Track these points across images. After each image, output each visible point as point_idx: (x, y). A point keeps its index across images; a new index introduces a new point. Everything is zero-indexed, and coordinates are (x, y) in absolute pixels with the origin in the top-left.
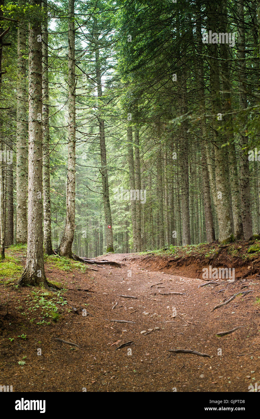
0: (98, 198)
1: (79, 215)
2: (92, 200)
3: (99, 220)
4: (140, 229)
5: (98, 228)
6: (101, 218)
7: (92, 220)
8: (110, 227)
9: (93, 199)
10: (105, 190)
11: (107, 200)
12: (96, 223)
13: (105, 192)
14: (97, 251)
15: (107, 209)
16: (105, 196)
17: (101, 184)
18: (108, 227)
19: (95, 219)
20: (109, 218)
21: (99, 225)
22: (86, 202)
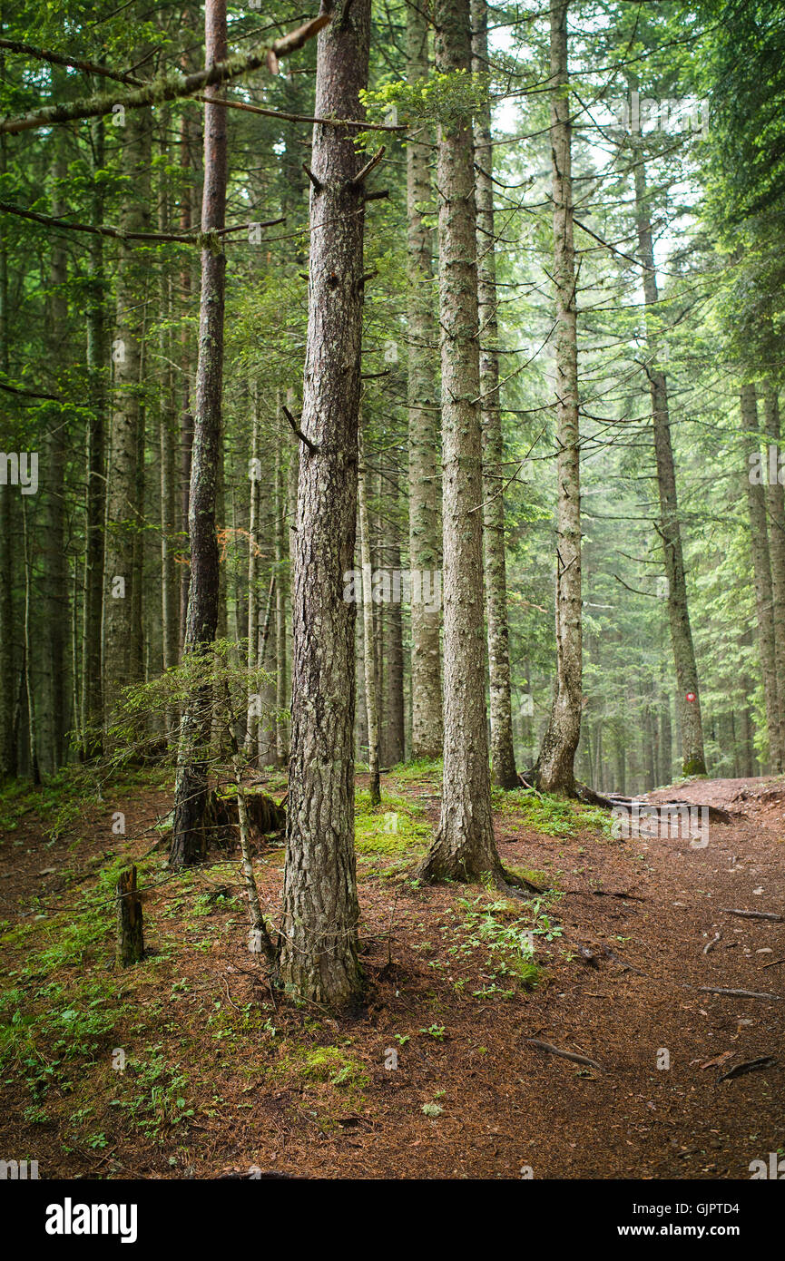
0: (654, 612)
1: (596, 667)
2: (635, 620)
3: (657, 678)
5: (655, 702)
6: (662, 671)
7: (635, 678)
8: (691, 697)
9: (636, 614)
10: (675, 585)
11: (680, 615)
12: (648, 688)
13: (675, 590)
14: (652, 772)
15: (683, 642)
16: (676, 604)
17: (663, 567)
18: (687, 699)
19: (645, 674)
20: (689, 670)
21: (659, 693)
22: (615, 626)
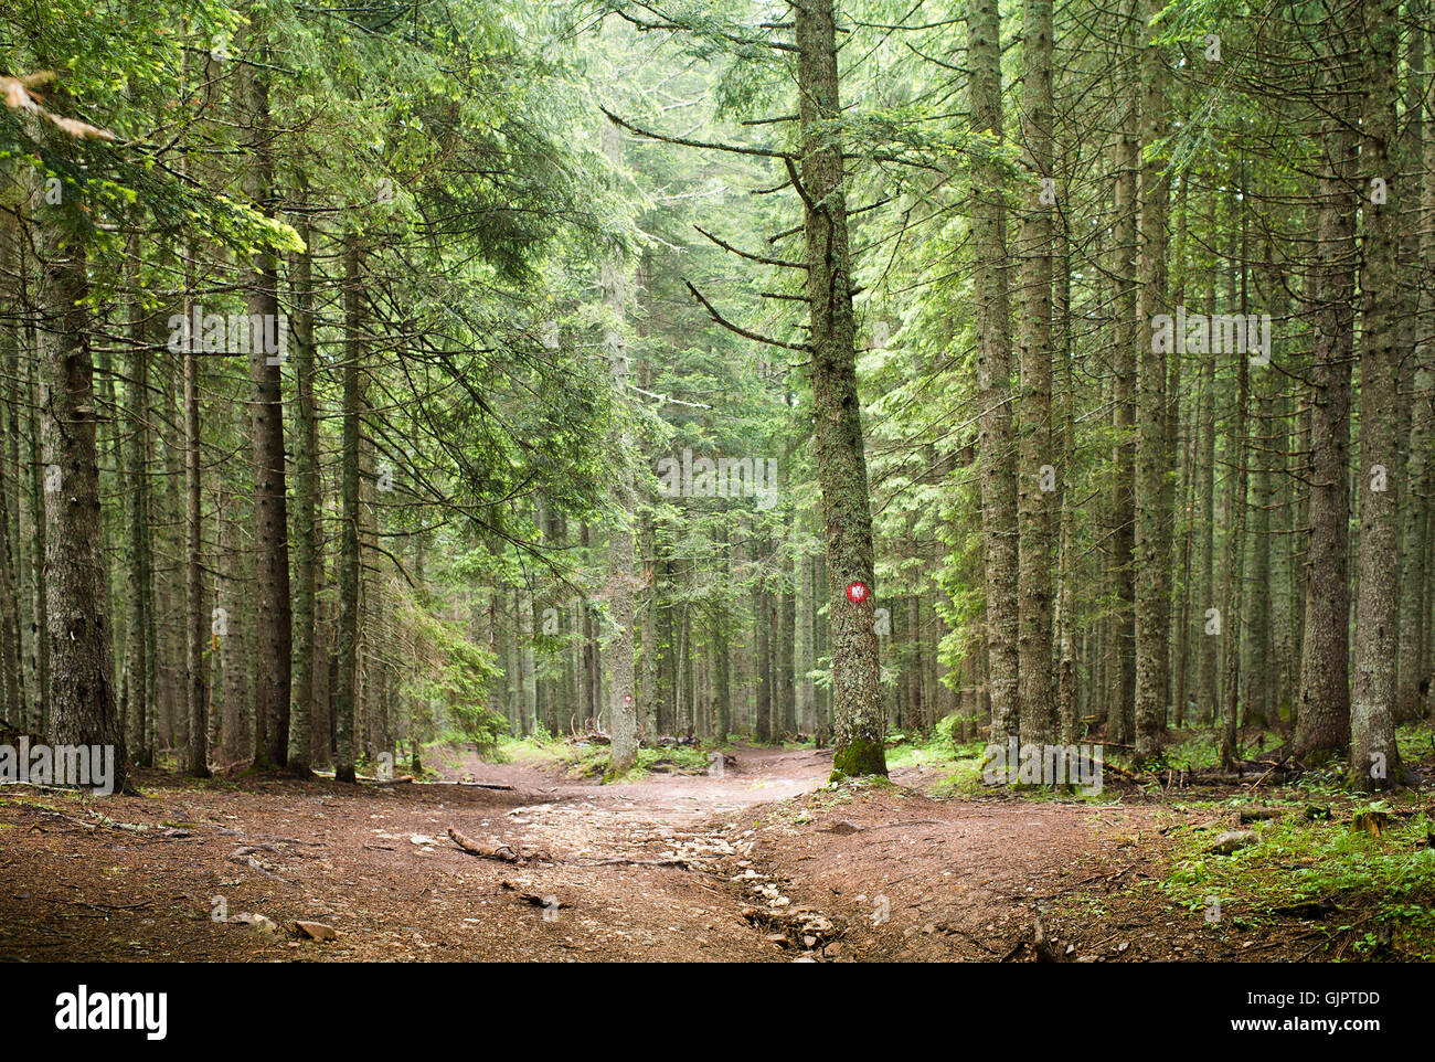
0: (776, 421)
1: (677, 510)
3: (778, 532)
4: (1040, 597)
5: (776, 573)
6: (787, 521)
7: (744, 531)
8: (857, 591)
9: (747, 422)
10: (830, 320)
11: (839, 395)
12: (763, 549)
13: (829, 334)
14: (767, 681)
15: (843, 461)
16: (830, 366)
17: (799, 275)
18: (850, 596)
19: (759, 526)
20: (855, 529)
21: (781, 560)
22: (710, 440)
